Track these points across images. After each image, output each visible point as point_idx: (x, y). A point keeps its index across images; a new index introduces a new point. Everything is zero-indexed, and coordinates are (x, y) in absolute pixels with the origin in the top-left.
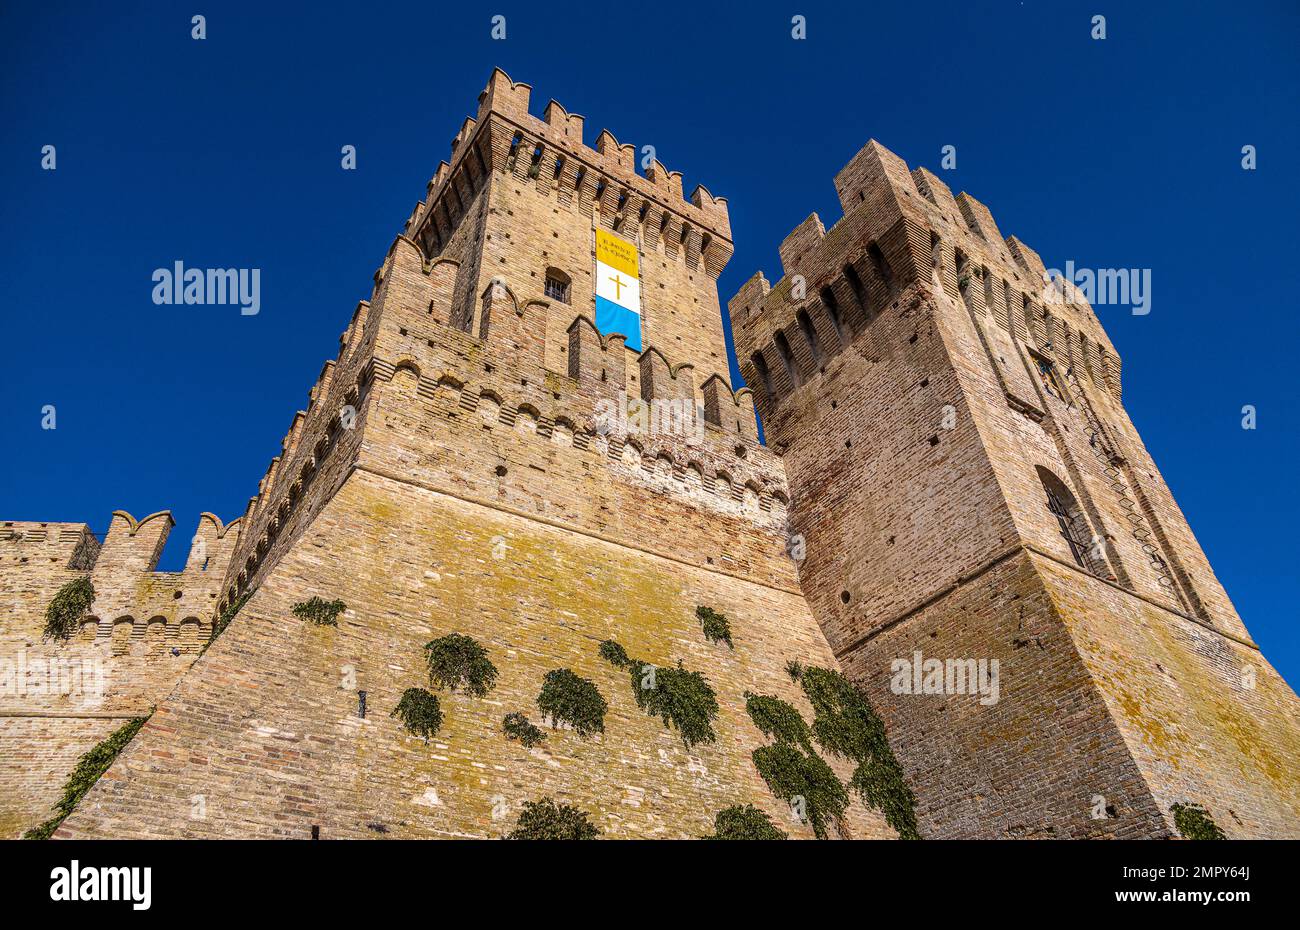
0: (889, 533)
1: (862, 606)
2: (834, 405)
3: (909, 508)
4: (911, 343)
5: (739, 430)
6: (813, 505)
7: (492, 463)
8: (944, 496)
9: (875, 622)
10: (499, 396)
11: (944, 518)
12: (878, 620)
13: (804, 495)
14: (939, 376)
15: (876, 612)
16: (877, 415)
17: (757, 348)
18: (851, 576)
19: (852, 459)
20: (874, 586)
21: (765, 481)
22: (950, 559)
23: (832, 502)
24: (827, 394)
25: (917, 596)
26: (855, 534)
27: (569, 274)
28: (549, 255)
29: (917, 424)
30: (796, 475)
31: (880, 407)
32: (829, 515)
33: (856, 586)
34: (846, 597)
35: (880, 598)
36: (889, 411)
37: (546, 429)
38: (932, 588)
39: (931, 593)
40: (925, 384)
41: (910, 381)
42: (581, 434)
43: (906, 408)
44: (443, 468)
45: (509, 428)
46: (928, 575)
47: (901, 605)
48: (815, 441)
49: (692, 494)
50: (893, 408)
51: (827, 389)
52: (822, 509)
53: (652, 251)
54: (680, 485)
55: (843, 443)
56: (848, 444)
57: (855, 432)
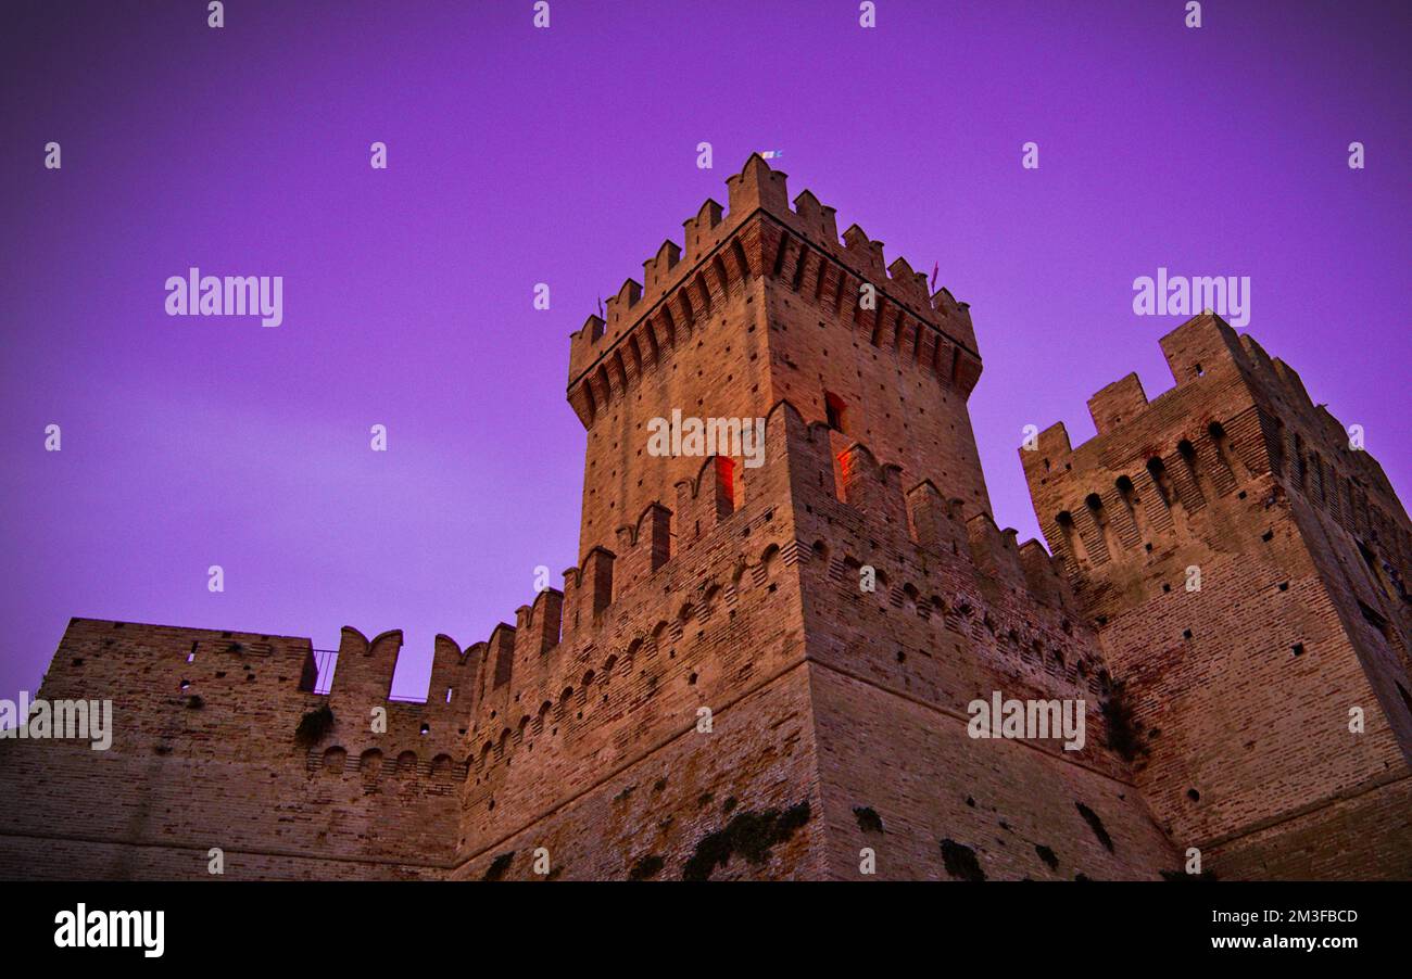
0: (1248, 738)
1: (1215, 807)
2: (1167, 588)
3: (1271, 715)
4: (1265, 541)
5: (1062, 603)
6: (1145, 692)
7: (894, 650)
8: (1313, 710)
9: (1233, 826)
10: (887, 576)
11: (1314, 731)
12: (1238, 825)
13: (1133, 679)
14: (1302, 582)
15: (1235, 817)
16: (1226, 609)
17: (1064, 508)
18: (1200, 775)
19: (1195, 650)
20: (1230, 788)
21: (1091, 660)
22: (1325, 775)
23: (1171, 692)
24: (1157, 576)
25: (1286, 808)
26: (1203, 732)
27: (844, 400)
28: (824, 378)
29: (1278, 628)
30: (1120, 655)
31: (1228, 602)
32: (1167, 707)
33: (1207, 787)
34: (1194, 795)
35: (1238, 803)
36: (1240, 608)
37: (925, 611)
38: (1303, 801)
39: (1302, 806)
40: (1284, 587)
41: (1266, 581)
42: (950, 614)
43: (1262, 609)
44: (863, 655)
45: (898, 609)
46: (1299, 787)
47: (1266, 815)
48: (1143, 623)
49: (1038, 677)
50: (1245, 606)
51: (1157, 569)
52: (1157, 698)
53: (908, 369)
54: (1028, 667)
55: (1182, 631)
56: (1188, 634)
57: (1196, 622)
